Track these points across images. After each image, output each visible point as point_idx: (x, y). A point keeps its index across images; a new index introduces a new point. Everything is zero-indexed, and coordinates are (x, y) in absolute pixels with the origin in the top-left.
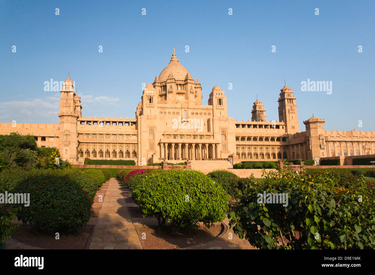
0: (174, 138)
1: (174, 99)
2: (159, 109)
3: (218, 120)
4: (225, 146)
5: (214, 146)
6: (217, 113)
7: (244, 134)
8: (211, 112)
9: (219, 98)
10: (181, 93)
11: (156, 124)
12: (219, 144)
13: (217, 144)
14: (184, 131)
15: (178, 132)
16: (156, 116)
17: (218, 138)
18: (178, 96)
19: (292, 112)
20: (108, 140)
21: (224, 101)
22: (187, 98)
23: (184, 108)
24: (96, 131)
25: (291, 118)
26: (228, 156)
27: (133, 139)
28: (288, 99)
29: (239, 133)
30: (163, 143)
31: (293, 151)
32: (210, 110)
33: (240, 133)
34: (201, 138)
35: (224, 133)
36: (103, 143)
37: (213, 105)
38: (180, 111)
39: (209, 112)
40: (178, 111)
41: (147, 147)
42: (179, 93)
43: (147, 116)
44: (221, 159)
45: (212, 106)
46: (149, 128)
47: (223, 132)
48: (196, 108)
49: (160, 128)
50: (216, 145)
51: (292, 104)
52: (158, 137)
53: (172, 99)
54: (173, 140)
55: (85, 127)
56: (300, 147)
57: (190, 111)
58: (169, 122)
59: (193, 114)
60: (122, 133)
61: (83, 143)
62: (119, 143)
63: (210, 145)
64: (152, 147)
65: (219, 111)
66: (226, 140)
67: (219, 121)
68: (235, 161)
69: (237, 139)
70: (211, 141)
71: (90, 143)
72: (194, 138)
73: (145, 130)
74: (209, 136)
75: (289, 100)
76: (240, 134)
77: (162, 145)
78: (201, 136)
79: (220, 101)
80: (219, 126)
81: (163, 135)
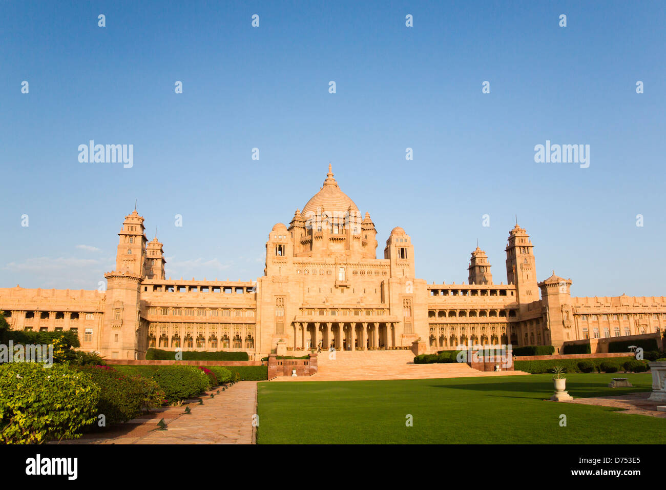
0: (320, 314)
1: (324, 249)
2: (296, 265)
3: (398, 283)
4: (409, 326)
5: (389, 326)
6: (397, 272)
7: (443, 306)
8: (388, 271)
9: (400, 248)
10: (337, 239)
11: (289, 291)
12: (398, 322)
13: (395, 322)
14: (340, 303)
15: (327, 304)
16: (288, 277)
17: (398, 313)
18: (332, 243)
19: (528, 268)
20: (202, 318)
21: (409, 252)
22: (348, 247)
23: (340, 264)
24: (180, 303)
25: (525, 278)
26: (412, 343)
27: (248, 316)
28: (520, 247)
29: (434, 305)
30: (299, 322)
31: (526, 332)
32: (386, 267)
33: (437, 304)
34: (368, 314)
35: (408, 304)
36: (193, 323)
37: (390, 259)
38: (332, 268)
39: (384, 270)
40: (329, 269)
41: (272, 329)
42: (333, 239)
43: (273, 277)
44: (400, 348)
45: (388, 260)
46: (275, 298)
47: (406, 303)
48: (361, 263)
49: (296, 297)
50: (392, 325)
51: (526, 255)
52: (293, 313)
53: (321, 249)
54: (317, 318)
55: (162, 296)
56: (535, 325)
57: (350, 269)
58: (313, 287)
59: (355, 273)
60: (228, 306)
61: (156, 322)
62: (221, 323)
63: (383, 326)
64: (280, 329)
65: (401, 268)
66: (411, 316)
67: (399, 285)
68: (422, 350)
69: (431, 313)
70: (385, 318)
71: (169, 322)
72: (356, 314)
73: (269, 300)
74: (382, 311)
75: (522, 248)
76: (436, 306)
77: (297, 325)
78: (368, 310)
79: (403, 253)
80: (399, 294)
81: (300, 309)
